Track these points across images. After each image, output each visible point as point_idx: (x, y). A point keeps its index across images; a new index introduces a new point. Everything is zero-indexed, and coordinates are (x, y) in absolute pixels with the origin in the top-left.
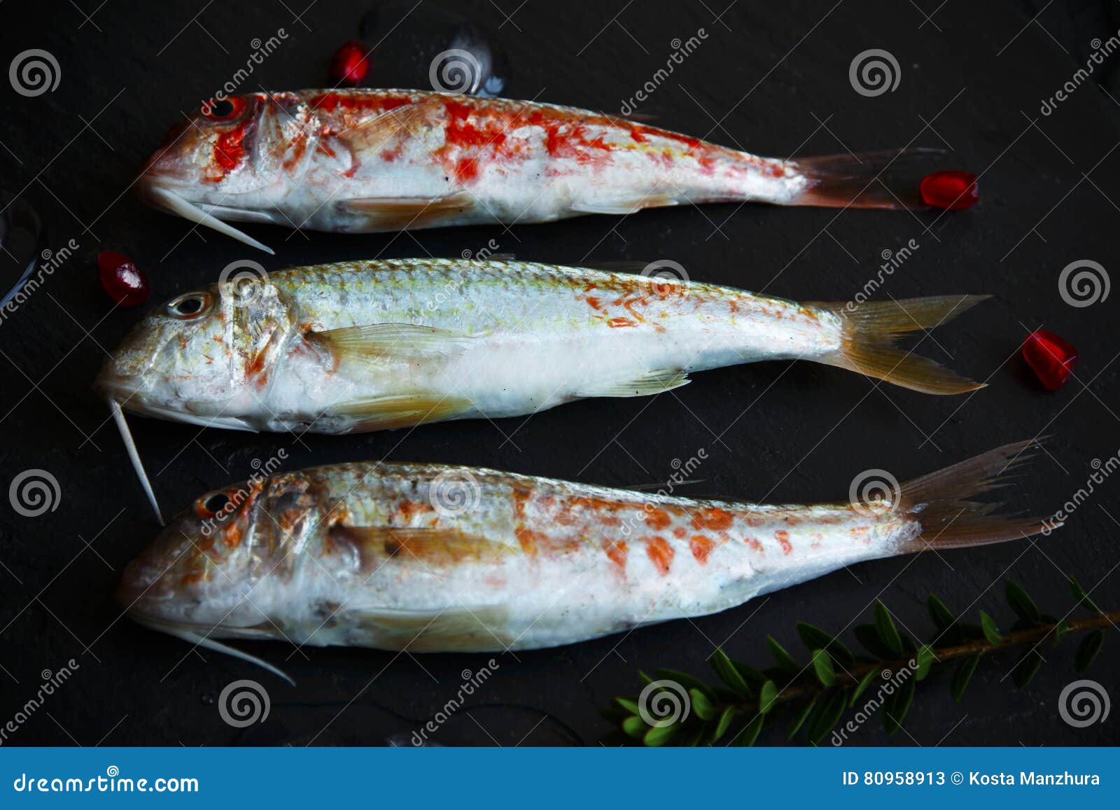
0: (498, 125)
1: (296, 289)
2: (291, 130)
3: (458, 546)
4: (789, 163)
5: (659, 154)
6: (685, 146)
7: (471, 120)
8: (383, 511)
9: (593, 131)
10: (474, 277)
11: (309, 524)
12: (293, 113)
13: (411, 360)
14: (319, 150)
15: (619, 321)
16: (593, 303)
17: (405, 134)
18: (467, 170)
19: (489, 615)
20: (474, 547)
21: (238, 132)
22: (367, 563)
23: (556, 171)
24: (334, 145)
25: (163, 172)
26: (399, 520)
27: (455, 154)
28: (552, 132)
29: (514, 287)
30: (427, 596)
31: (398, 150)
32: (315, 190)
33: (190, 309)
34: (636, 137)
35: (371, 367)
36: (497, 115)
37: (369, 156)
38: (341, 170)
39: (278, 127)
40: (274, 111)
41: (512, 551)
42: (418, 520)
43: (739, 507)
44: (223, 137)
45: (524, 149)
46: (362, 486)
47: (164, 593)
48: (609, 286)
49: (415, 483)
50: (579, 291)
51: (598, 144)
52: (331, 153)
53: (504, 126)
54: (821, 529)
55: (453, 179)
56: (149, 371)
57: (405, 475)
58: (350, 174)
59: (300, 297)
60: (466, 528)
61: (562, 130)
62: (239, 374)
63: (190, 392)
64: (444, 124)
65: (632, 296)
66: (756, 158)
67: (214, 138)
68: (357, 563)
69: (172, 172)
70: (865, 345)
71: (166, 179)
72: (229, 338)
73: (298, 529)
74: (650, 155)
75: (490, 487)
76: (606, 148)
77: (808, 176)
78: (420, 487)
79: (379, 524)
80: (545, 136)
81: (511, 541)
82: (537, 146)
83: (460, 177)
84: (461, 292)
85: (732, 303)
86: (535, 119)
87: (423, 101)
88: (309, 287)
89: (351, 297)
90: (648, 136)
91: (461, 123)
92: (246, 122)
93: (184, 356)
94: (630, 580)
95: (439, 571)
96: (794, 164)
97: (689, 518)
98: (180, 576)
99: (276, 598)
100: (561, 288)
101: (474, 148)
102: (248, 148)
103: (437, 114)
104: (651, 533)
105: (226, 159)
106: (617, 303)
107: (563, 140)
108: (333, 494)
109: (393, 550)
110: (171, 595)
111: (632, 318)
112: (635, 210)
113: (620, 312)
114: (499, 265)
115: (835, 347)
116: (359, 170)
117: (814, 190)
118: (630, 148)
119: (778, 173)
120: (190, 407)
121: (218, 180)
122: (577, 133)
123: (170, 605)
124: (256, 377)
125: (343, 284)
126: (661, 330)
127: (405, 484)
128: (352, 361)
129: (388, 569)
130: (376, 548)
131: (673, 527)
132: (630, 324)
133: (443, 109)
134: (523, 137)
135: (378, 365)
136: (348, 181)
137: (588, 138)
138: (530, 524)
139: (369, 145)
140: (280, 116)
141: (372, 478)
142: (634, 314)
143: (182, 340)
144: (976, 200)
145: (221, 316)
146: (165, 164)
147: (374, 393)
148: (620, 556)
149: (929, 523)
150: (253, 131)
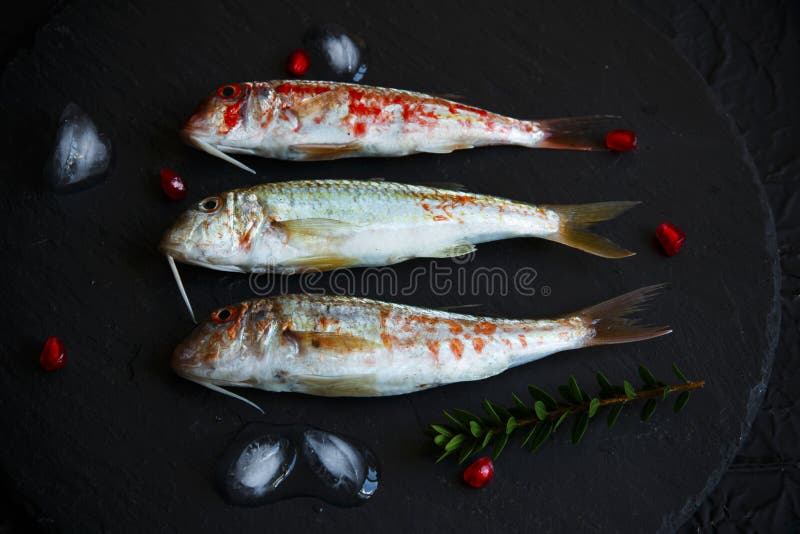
0: (377, 104)
1: (267, 197)
2: (265, 105)
3: (351, 343)
4: (535, 124)
5: (464, 120)
6: (479, 115)
7: (363, 101)
8: (312, 323)
9: (429, 107)
10: (362, 192)
11: (273, 329)
12: (266, 95)
13: (328, 237)
14: (280, 117)
15: (439, 218)
16: (426, 207)
17: (327, 108)
18: (360, 129)
19: (366, 379)
20: (359, 343)
21: (236, 106)
22: (302, 351)
23: (408, 130)
24: (288, 114)
25: (197, 128)
26: (320, 328)
27: (354, 120)
28: (406, 108)
29: (384, 198)
30: (334, 369)
31: (323, 117)
32: (278, 139)
33: (210, 207)
34: (452, 111)
35: (307, 241)
36: (377, 98)
37: (307, 121)
38: (292, 128)
39: (259, 103)
40: (256, 94)
41: (379, 346)
42: (330, 328)
43: (499, 321)
44: (229, 108)
45: (391, 118)
46: (300, 309)
47: (196, 363)
48: (435, 197)
49: (328, 307)
50: (418, 200)
51: (431, 115)
52: (287, 119)
53: (380, 105)
54: (542, 333)
55: (352, 134)
56: (189, 241)
57: (323, 302)
58: (296, 131)
59: (269, 202)
60: (354, 333)
61: (412, 107)
62: (236, 244)
63: (210, 252)
64: (348, 103)
65: (446, 203)
66: (517, 121)
67: (224, 109)
68: (297, 351)
69: (201, 128)
70: (572, 230)
71: (197, 132)
72: (231, 224)
73: (266, 331)
74: (459, 121)
75: (368, 310)
76: (435, 117)
77: (546, 131)
78: (331, 310)
79: (309, 330)
80: (402, 110)
81: (378, 340)
82: (398, 115)
83: (356, 133)
84: (355, 201)
85: (501, 207)
86: (397, 100)
87: (337, 89)
88: (274, 196)
89: (297, 202)
90: (458, 110)
91: (357, 103)
92: (241, 100)
93: (207, 234)
94: (440, 362)
95: (340, 356)
96: (538, 124)
97: (472, 328)
98: (204, 354)
99: (255, 367)
100: (409, 199)
101: (364, 117)
102: (242, 115)
103: (344, 96)
104: (452, 336)
105: (230, 121)
106: (438, 207)
107: (412, 113)
108: (285, 313)
109: (316, 344)
110: (200, 364)
111: (445, 215)
112: (450, 151)
113: (440, 212)
114: (375, 184)
115: (555, 231)
116: (302, 128)
117: (548, 139)
118: (448, 117)
119: (529, 130)
120: (210, 260)
121: (226, 133)
122: (420, 109)
123: (199, 370)
124: (245, 246)
125: (292, 194)
126: (461, 222)
127: (323, 307)
128: (296, 237)
129: (313, 354)
130: (307, 343)
131: (464, 333)
132: (445, 219)
133: (347, 94)
134: (390, 111)
135: (311, 240)
136: (295, 134)
137: (426, 111)
138: (389, 331)
139: (308, 114)
140: (260, 96)
141: (306, 304)
142: (448, 213)
143: (206, 224)
144: (635, 147)
145: (227, 211)
146: (197, 123)
147: (307, 254)
148: (436, 349)
149: (600, 331)
150: (245, 105)
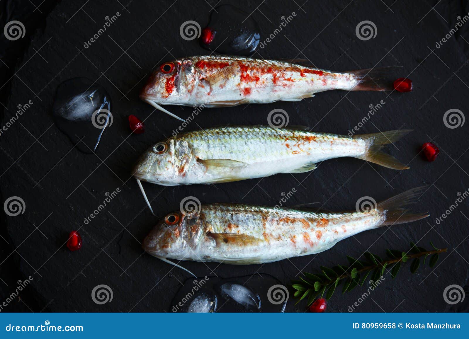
0: (257, 74)
1: (193, 142)
2: (189, 76)
3: (246, 239)
4: (352, 75)
5: (309, 81)
6: (318, 76)
7: (249, 72)
8: (223, 227)
9: (288, 74)
10: (250, 137)
11: (200, 231)
12: (190, 70)
13: (231, 168)
14: (199, 85)
15: (295, 152)
16: (287, 146)
17: (227, 78)
18: (247, 91)
19: (255, 259)
20: (250, 240)
21: (173, 78)
22: (218, 244)
23: (276, 90)
24: (204, 83)
25: (149, 95)
26: (228, 231)
27: (244, 85)
28: (275, 76)
29: (262, 140)
30: (236, 255)
31: (225, 84)
32: (197, 99)
33: (160, 150)
34: (302, 75)
35: (219, 171)
36: (257, 70)
37: (216, 87)
38: (206, 93)
39: (186, 76)
40: (184, 70)
41: (262, 241)
42: (234, 230)
43: (331, 216)
44: (168, 80)
45: (265, 83)
46: (215, 217)
47: (157, 250)
48: (293, 138)
49: (232, 215)
50: (283, 141)
51: (289, 80)
52: (203, 87)
53: (259, 75)
54: (355, 223)
55: (242, 94)
56: (149, 172)
57: (228, 211)
58: (209, 94)
59: (195, 146)
60: (248, 233)
61: (278, 75)
62: (177, 173)
63: (161, 178)
64: (240, 74)
65: (300, 143)
66: (340, 74)
67: (165, 81)
68: (215, 244)
69: (152, 95)
72: (173, 161)
73: (197, 232)
74: (307, 81)
75: (255, 217)
76: (292, 81)
77: (358, 79)
78: (234, 217)
79: (221, 232)
80: (273, 78)
81: (262, 237)
82: (270, 81)
83: (245, 93)
84: (246, 144)
85: (331, 142)
86: (269, 71)
87: (232, 64)
88: (198, 142)
89: (211, 146)
90: (306, 74)
91: (245, 74)
92: (175, 74)
93: (159, 168)
94: (297, 247)
95: (240, 248)
97: (315, 224)
98: (162, 245)
99: (191, 253)
100: (277, 140)
101: (249, 83)
102: (176, 85)
103: (237, 69)
104: (304, 230)
105: (169, 89)
106: (295, 145)
107: (278, 78)
108: (207, 220)
109: (226, 241)
110: (159, 251)
111: (300, 151)
112: (300, 100)
113: (296, 149)
114: (257, 130)
116: (212, 92)
117: (360, 85)
118: (300, 80)
119: (348, 79)
120: (162, 182)
121: (167, 97)
122: (283, 76)
123: (159, 253)
124: (182, 174)
125: (208, 141)
126: (309, 154)
127: (229, 215)
128: (211, 167)
129: (225, 247)
130: (221, 241)
131: (311, 228)
132: (299, 153)
133: (239, 68)
134: (265, 78)
135: (220, 169)
136: (208, 96)
137: (287, 77)
138: (268, 231)
139: (216, 83)
140: (187, 71)
141: (219, 213)
142: (300, 149)
143: (158, 162)
145: (170, 153)
146: (151, 91)
147: (219, 177)
148: (295, 240)
149: (390, 217)
150: (177, 78)
